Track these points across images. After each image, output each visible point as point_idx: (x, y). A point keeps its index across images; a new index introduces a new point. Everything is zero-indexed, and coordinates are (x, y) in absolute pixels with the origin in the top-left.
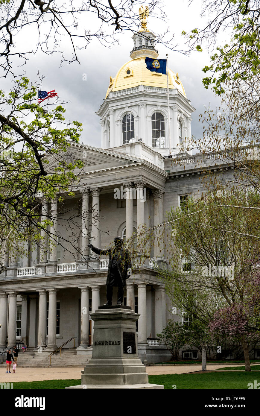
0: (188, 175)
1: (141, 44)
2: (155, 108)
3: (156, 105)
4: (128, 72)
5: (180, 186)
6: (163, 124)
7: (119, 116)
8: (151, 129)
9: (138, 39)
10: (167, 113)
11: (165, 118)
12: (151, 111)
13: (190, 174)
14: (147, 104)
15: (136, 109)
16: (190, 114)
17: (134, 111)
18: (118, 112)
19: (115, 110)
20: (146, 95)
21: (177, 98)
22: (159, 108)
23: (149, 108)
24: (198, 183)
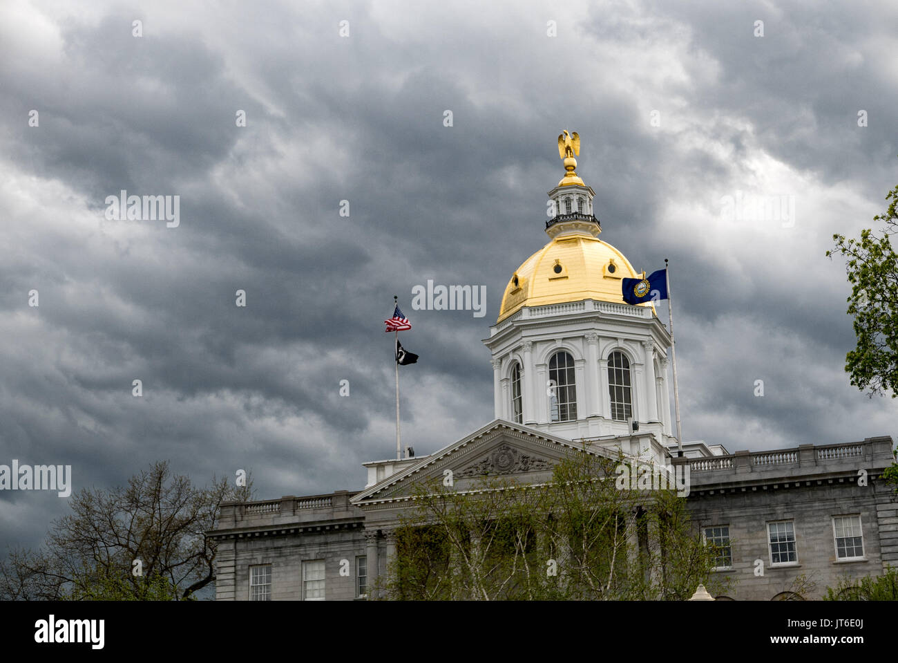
0: (722, 492)
1: (569, 208)
2: (614, 345)
3: (616, 339)
4: (558, 269)
5: (706, 511)
6: (627, 374)
7: (543, 354)
8: (608, 384)
9: (563, 198)
10: (636, 354)
11: (631, 362)
12: (608, 348)
13: (727, 491)
14: (599, 336)
15: (578, 343)
16: (665, 350)
17: (575, 349)
18: (540, 348)
19: (534, 343)
20: (598, 318)
21: (653, 325)
22: (621, 344)
23: (603, 343)
24: (740, 507)
